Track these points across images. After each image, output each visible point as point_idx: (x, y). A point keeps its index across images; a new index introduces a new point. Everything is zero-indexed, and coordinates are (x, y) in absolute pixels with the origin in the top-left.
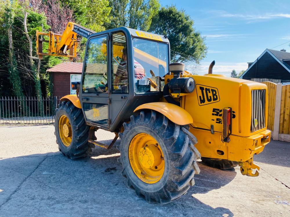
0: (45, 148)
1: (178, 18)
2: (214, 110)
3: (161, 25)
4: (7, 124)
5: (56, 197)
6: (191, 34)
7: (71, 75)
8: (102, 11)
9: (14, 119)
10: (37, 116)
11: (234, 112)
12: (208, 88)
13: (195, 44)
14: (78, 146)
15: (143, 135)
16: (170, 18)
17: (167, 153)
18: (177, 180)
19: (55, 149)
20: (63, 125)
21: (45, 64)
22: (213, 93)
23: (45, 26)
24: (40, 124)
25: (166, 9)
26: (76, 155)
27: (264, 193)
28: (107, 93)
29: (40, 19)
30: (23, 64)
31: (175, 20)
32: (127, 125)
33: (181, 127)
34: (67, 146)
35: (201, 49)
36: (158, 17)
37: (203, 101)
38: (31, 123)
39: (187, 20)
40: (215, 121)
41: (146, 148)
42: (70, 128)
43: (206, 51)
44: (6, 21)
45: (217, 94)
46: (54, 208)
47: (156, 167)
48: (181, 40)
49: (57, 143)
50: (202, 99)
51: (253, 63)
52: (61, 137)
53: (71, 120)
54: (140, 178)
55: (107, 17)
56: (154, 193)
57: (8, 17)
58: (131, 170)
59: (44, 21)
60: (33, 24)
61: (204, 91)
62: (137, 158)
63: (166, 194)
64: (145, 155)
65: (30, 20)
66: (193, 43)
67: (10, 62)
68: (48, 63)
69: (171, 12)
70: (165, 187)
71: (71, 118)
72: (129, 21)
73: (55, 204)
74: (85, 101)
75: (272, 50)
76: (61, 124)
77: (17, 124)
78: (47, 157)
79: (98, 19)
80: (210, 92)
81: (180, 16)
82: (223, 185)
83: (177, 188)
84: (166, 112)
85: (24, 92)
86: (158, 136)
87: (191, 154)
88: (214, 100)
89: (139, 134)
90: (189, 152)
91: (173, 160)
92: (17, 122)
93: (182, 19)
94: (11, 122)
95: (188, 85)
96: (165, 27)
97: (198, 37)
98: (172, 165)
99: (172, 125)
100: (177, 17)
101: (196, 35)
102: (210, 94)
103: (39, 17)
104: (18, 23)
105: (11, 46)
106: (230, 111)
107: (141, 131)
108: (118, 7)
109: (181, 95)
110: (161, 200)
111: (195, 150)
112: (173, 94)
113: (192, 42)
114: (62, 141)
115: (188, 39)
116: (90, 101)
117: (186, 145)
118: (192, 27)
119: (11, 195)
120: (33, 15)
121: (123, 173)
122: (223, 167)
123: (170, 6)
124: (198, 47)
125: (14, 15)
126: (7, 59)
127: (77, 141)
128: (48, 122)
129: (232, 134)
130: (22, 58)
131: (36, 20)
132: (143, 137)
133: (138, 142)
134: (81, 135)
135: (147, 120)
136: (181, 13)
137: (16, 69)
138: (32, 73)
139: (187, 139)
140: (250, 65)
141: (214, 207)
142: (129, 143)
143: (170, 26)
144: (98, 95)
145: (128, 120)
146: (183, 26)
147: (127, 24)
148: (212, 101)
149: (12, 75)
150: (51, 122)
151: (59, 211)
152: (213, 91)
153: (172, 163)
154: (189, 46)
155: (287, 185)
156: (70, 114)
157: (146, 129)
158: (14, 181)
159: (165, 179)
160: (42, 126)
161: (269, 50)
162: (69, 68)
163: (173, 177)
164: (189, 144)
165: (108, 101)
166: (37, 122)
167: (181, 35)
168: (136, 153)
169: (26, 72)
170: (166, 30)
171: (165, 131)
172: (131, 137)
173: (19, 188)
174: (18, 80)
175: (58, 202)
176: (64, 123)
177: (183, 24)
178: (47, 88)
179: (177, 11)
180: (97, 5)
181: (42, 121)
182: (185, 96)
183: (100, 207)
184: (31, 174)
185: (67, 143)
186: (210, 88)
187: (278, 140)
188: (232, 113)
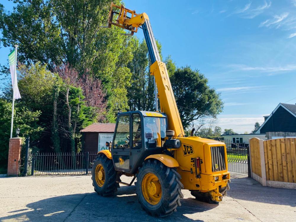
0: (84, 190)
1: (193, 78)
2: (192, 159)
3: (178, 84)
4: (49, 175)
5: (98, 214)
6: (206, 91)
7: (99, 134)
8: (124, 78)
9: (55, 172)
10: (70, 169)
11: (202, 160)
12: (188, 145)
13: (211, 100)
14: (109, 186)
15: (150, 175)
16: (186, 78)
17: (163, 184)
18: (169, 200)
19: (91, 190)
20: (98, 171)
21: (79, 126)
22: (190, 149)
23: (82, 97)
24: (75, 175)
25: (181, 70)
26: (107, 193)
27: (231, 215)
28: (129, 149)
29: (78, 91)
30: (63, 127)
31: (190, 79)
32: (141, 169)
33: (171, 168)
34: (100, 187)
35: (217, 105)
36: (175, 78)
37: (186, 153)
38: (67, 174)
39: (202, 79)
40: (193, 165)
41: (152, 183)
42: (103, 174)
43: (222, 106)
44: (54, 95)
45: (193, 149)
46: (98, 219)
47: (158, 195)
48: (197, 97)
49: (93, 186)
50: (185, 152)
51: (269, 116)
52: (96, 181)
53: (105, 167)
54: (148, 202)
55: (128, 82)
56: (156, 210)
57: (55, 91)
58: (143, 198)
59: (81, 93)
60: (73, 96)
61: (186, 147)
62: (147, 190)
63: (163, 210)
64: (152, 187)
65: (71, 93)
66: (209, 99)
67: (53, 125)
68: (82, 125)
69: (186, 72)
70: (162, 205)
71: (105, 166)
72: (148, 82)
73: (98, 217)
74: (115, 154)
75: (285, 104)
76: (97, 171)
77: (57, 175)
78: (86, 195)
79: (121, 84)
80: (189, 148)
81: (195, 75)
82: (205, 211)
83: (169, 204)
84: (162, 160)
85: (61, 149)
86: (158, 174)
87: (176, 184)
88: (191, 153)
89: (148, 174)
90: (175, 183)
91: (166, 188)
92: (57, 173)
93: (197, 78)
94: (52, 173)
95: (176, 144)
96: (181, 86)
97: (213, 94)
98: (165, 191)
99: (165, 167)
100: (191, 77)
101: (211, 92)
102: (189, 149)
103: (77, 90)
104: (62, 96)
105: (55, 113)
106: (199, 159)
107: (149, 172)
108: (139, 71)
109: (172, 149)
110: (160, 214)
111: (179, 182)
112: (168, 149)
113: (207, 98)
114: (97, 183)
115: (203, 96)
116: (118, 154)
117: (173, 179)
118: (207, 85)
119: (71, 213)
120: (73, 89)
121: (138, 200)
122: (209, 201)
123: (185, 67)
124: (214, 103)
125: (59, 90)
126: (52, 123)
127: (108, 182)
128: (81, 173)
129: (202, 173)
130: (62, 122)
131: (75, 93)
132: (150, 176)
133: (148, 180)
134: (111, 177)
135: (152, 165)
136: (195, 73)
137: (57, 131)
138: (69, 133)
139: (174, 175)
140: (266, 118)
141: (194, 220)
142: (142, 180)
143: (186, 85)
144: (123, 150)
145: (141, 166)
146: (198, 85)
147: (146, 84)
148: (190, 153)
149: (54, 136)
150: (83, 173)
151: (101, 220)
152: (190, 147)
153: (166, 189)
154: (205, 102)
155: (250, 211)
156: (104, 163)
157: (151, 170)
158: (69, 207)
159: (162, 200)
160: (76, 177)
161: (283, 104)
162: (98, 128)
163: (166, 198)
164: (175, 179)
165: (130, 154)
166: (72, 173)
167: (196, 92)
168: (146, 187)
169: (64, 133)
170: (182, 88)
171: (161, 171)
172: (143, 176)
173: (74, 210)
174: (58, 139)
175: (99, 216)
176: (99, 170)
177: (198, 83)
178: (78, 145)
179: (192, 71)
180: (120, 73)
181: (76, 173)
182: (176, 150)
183: (124, 218)
184: (79, 204)
185: (100, 184)
186: (189, 146)
187: (266, 186)
188: (200, 160)
